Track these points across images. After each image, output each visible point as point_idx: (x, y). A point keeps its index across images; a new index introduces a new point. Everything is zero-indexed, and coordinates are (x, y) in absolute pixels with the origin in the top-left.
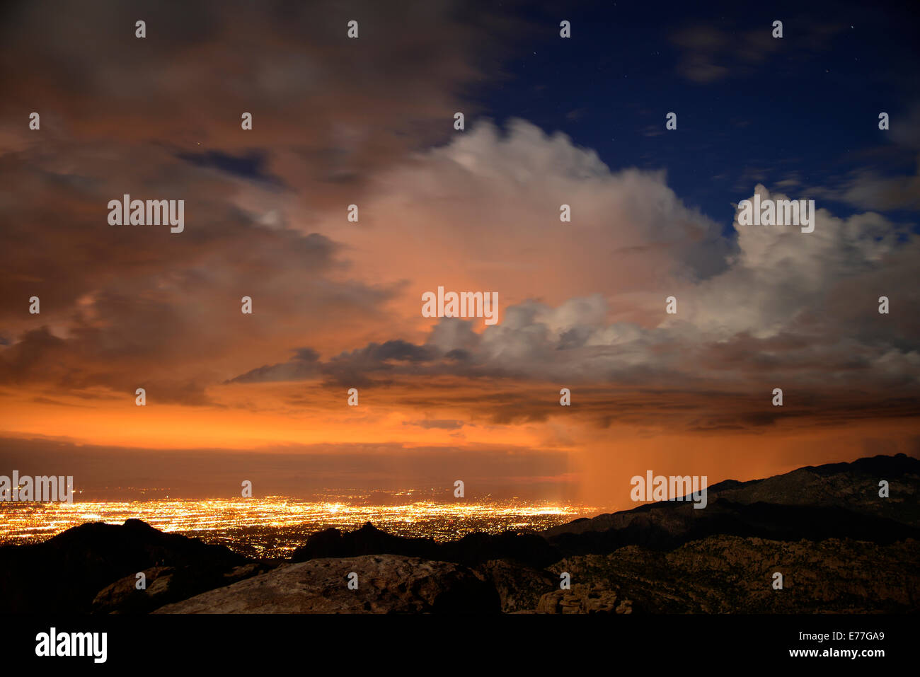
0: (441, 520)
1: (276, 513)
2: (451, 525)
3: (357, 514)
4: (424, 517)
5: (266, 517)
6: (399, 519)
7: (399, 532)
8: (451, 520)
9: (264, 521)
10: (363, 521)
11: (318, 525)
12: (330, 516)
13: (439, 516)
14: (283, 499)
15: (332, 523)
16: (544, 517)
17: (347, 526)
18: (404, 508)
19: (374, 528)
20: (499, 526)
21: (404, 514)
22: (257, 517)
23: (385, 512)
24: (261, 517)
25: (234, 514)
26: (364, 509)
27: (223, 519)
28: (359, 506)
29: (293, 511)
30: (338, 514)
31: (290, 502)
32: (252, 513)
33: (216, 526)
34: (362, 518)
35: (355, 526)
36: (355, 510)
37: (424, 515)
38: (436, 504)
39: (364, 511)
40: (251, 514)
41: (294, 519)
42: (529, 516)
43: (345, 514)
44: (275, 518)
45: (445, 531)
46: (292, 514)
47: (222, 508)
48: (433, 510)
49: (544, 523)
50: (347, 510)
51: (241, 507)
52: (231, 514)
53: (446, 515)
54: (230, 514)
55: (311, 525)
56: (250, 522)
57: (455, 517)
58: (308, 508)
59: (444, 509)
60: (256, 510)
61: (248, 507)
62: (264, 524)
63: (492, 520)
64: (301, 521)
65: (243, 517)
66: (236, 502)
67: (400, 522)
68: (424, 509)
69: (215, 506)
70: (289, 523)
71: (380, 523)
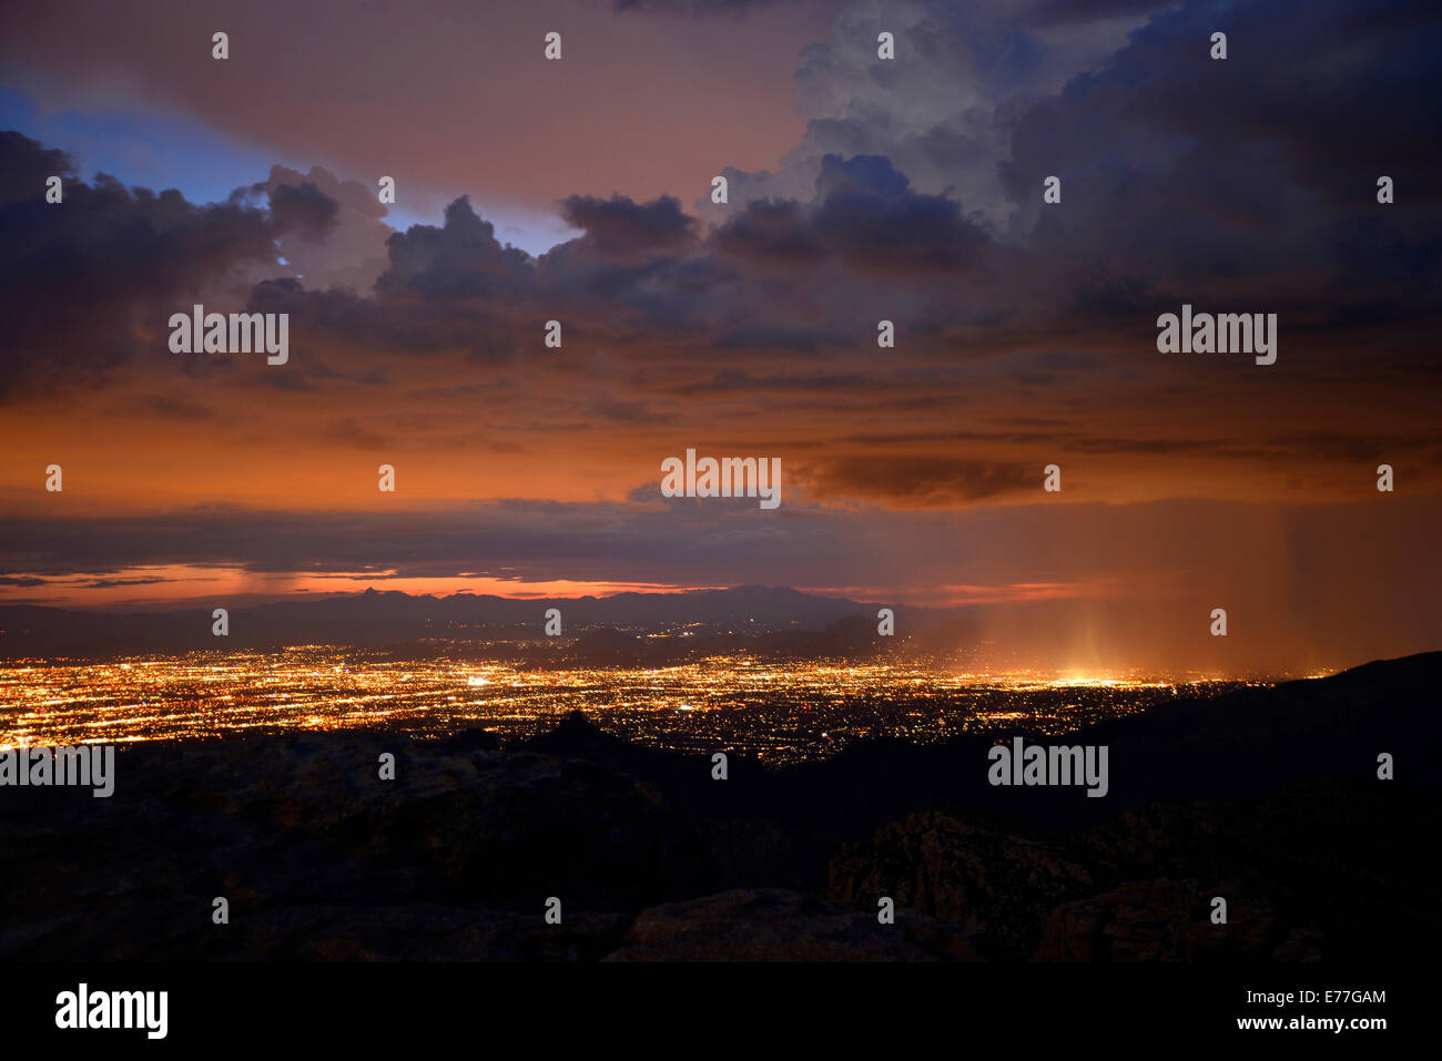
0: (776, 704)
1: (317, 692)
2: (805, 718)
3: (542, 690)
4: (731, 697)
5: (288, 701)
6: (661, 704)
7: (662, 737)
8: (806, 705)
9: (284, 714)
10: (559, 709)
11: (435, 721)
12: (468, 695)
13: (773, 694)
14: (335, 653)
15: (474, 717)
16: (1071, 694)
17: (516, 722)
18: (673, 673)
19: (593, 727)
20: (941, 722)
21: (674, 688)
22: (263, 704)
23: (622, 683)
24: (276, 703)
25: (197, 697)
26: (563, 678)
27: (164, 712)
28: (548, 668)
29: (363, 685)
30: (488, 693)
31: (356, 662)
32: (248, 693)
33: (145, 731)
34: (559, 700)
35: (541, 723)
36: (536, 679)
37: (730, 690)
38: (764, 662)
39: (562, 682)
40: (246, 694)
41: (367, 706)
42: (1026, 693)
43: (510, 692)
44: (311, 705)
45: (789, 734)
46: (361, 693)
47: (161, 681)
48: (754, 677)
49: (1071, 712)
50: (515, 681)
51: (215, 678)
52: (187, 696)
53: (791, 692)
54: (186, 698)
55: (416, 723)
56: (241, 718)
57: (817, 697)
58: (407, 676)
59: (787, 675)
60: (258, 684)
61: (235, 677)
62: (283, 723)
63: (920, 704)
64: (387, 713)
65: (223, 705)
66: (201, 664)
67: (665, 712)
68: (731, 675)
69: (141, 677)
70: (354, 718)
71: (607, 715)
